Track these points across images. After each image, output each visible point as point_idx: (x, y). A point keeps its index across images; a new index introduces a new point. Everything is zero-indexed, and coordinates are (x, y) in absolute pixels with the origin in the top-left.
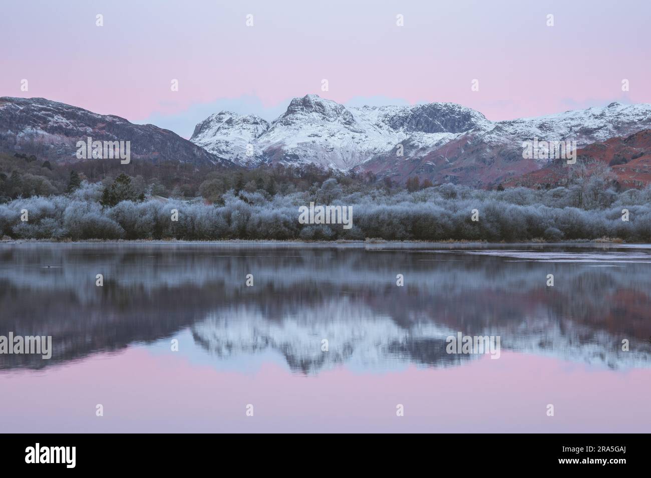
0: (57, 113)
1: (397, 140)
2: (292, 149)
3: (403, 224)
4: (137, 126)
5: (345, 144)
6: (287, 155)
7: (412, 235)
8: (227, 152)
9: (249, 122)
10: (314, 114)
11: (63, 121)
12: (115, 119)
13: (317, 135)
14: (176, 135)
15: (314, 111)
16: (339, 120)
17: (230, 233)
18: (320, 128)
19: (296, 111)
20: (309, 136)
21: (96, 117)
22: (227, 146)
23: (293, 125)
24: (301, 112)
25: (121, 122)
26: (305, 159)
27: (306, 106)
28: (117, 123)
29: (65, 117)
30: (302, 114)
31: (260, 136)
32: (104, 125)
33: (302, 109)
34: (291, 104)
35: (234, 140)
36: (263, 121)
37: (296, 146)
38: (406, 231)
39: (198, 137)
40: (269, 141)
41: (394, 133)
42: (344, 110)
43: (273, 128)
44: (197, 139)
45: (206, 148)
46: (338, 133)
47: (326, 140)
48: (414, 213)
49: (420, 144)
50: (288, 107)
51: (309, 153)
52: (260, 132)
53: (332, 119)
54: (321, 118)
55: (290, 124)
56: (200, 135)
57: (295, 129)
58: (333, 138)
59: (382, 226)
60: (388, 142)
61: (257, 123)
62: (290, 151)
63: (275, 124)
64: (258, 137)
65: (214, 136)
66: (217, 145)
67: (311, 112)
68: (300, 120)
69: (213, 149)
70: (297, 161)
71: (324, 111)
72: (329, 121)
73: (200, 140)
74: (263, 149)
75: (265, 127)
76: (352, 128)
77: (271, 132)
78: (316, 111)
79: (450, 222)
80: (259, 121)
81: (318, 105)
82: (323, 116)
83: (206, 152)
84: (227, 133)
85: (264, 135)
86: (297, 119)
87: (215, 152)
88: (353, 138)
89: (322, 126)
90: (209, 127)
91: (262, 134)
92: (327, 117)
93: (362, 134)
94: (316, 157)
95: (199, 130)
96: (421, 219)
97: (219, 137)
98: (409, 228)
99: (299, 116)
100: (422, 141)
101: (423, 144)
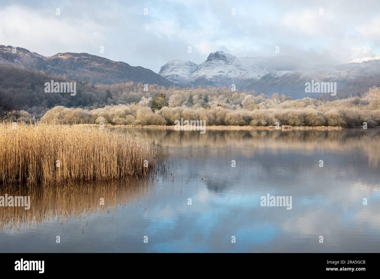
0: (93, 61)
1: (263, 74)
2: (210, 79)
3: (300, 119)
4: (133, 67)
5: (237, 76)
6: (207, 82)
7: (304, 124)
8: (177, 80)
9: (188, 65)
10: (221, 61)
11: (97, 65)
12: (122, 64)
13: (222, 72)
14: (152, 71)
15: (221, 59)
16: (233, 64)
17: (216, 123)
18: (224, 68)
19: (212, 59)
20: (218, 72)
21: (113, 62)
22: (177, 77)
23: (210, 66)
24: (214, 60)
25: (125, 65)
26: (216, 84)
27: (217, 57)
28: (123, 65)
29: (97, 63)
30: (215, 61)
31: (193, 72)
32: (117, 67)
33: (215, 58)
34: (210, 56)
35: (181, 74)
36: (195, 64)
37: (212, 77)
38: (301, 122)
39: (162, 72)
40: (198, 75)
41: (262, 71)
42: (236, 59)
43: (200, 68)
44: (162, 74)
45: (166, 78)
46: (233, 71)
47: (227, 74)
48: (305, 113)
49: (275, 76)
50: (208, 58)
51: (218, 81)
52: (193, 70)
53: (230, 64)
54: (224, 63)
55: (209, 66)
56: (163, 72)
57: (211, 69)
58: (230, 73)
59: (289, 120)
60: (258, 75)
61: (192, 66)
62: (209, 80)
63: (201, 66)
64: (193, 73)
65: (170, 72)
66: (172, 77)
67: (219, 60)
68: (214, 64)
69: (170, 79)
70: (212, 85)
71: (226, 59)
72: (228, 64)
73: (164, 74)
74: (195, 79)
75: (196, 67)
76: (240, 68)
77: (199, 70)
78: (222, 60)
79: (323, 118)
80: (193, 64)
81: (223, 57)
82: (225, 62)
83: (167, 80)
84: (177, 71)
85: (196, 72)
86: (212, 64)
87: (171, 80)
88: (241, 73)
89: (225, 67)
90: (168, 68)
91: (195, 71)
92: (228, 63)
93: (245, 71)
94: (222, 83)
95: (163, 69)
96: (308, 116)
97: (173, 73)
98: (303, 121)
99: (213, 62)
100: (276, 75)
101: (277, 77)
